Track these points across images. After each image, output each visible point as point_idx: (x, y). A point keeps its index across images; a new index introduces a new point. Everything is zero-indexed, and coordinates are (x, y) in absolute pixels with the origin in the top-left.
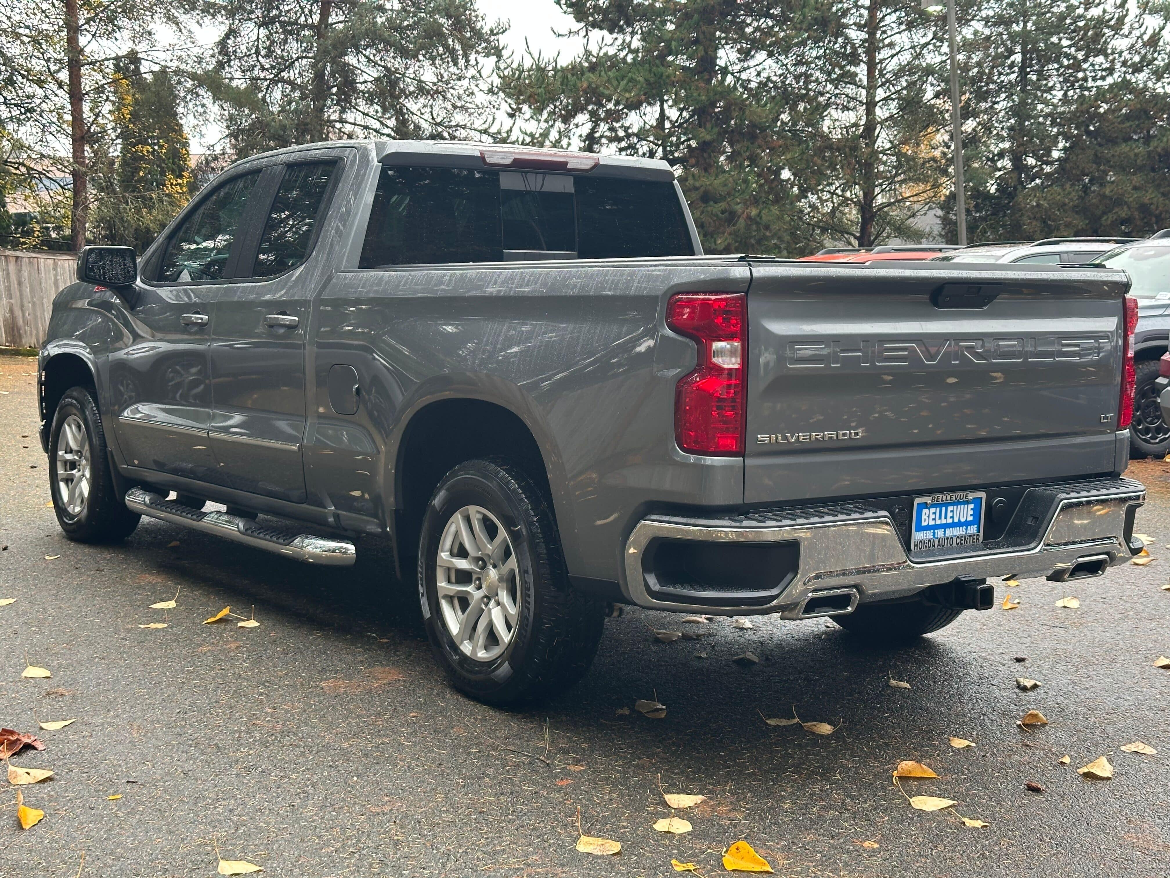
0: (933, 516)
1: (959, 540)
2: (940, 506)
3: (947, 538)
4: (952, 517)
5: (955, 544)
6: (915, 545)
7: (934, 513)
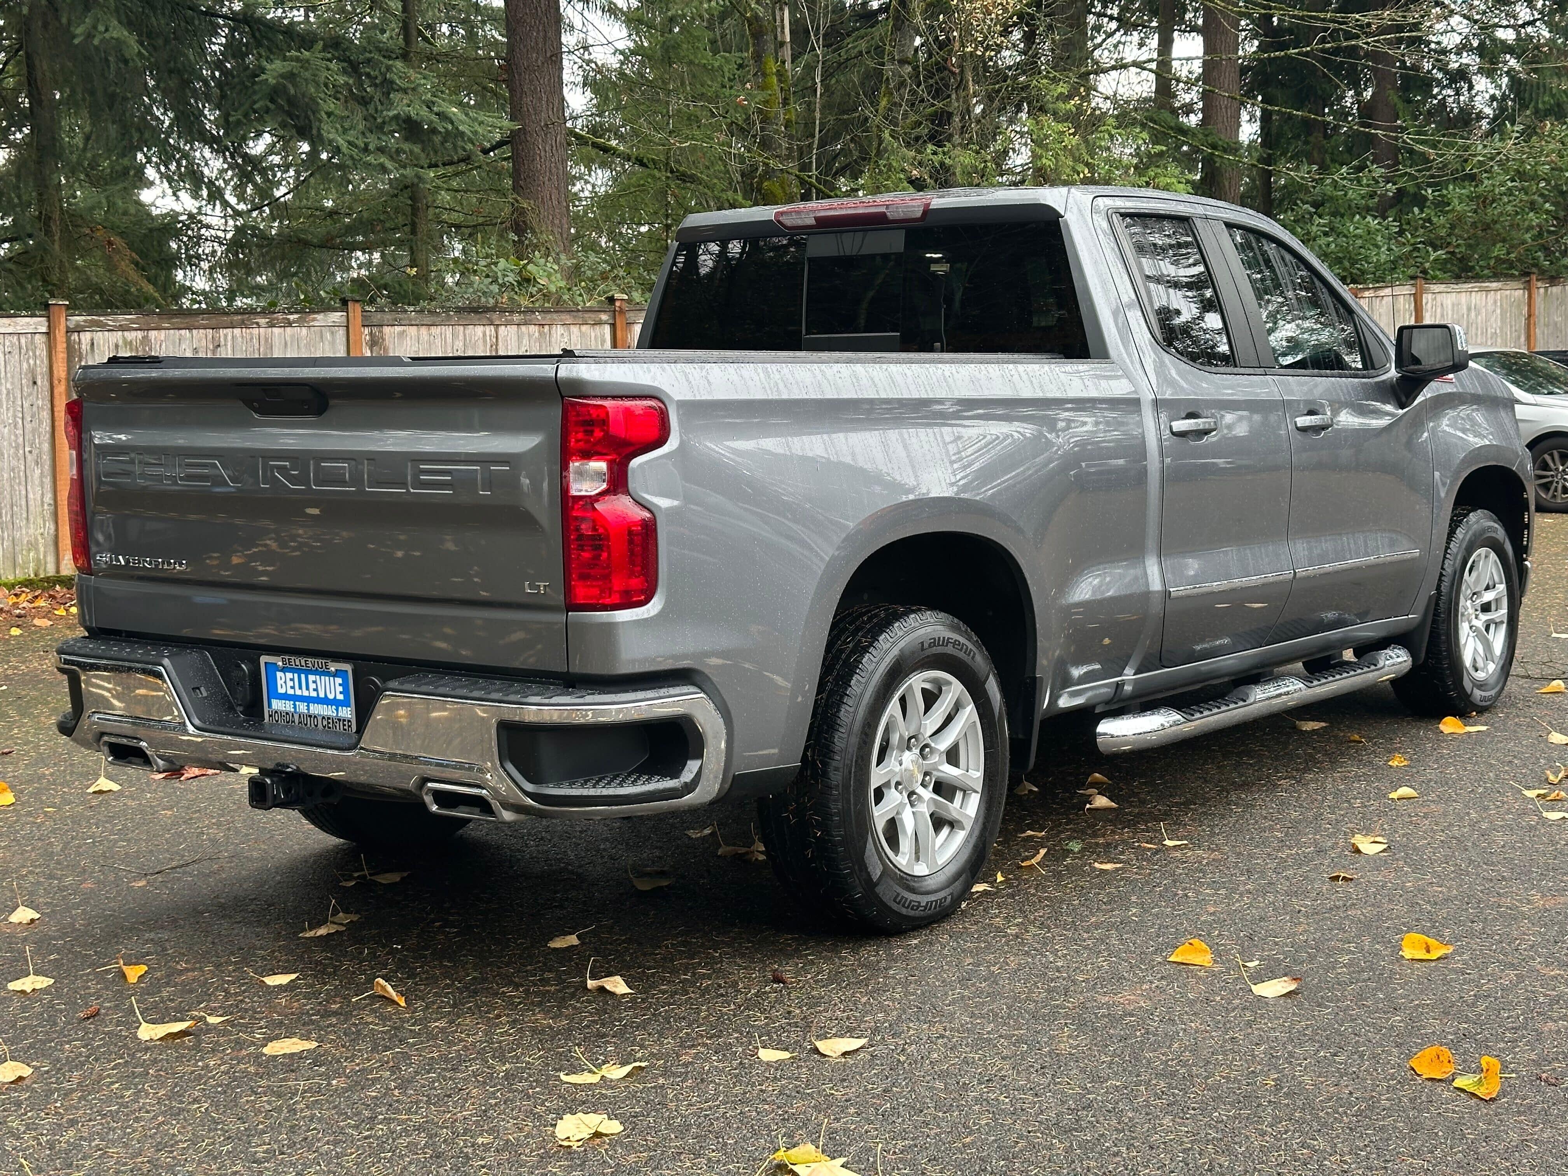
0: (291, 684)
1: (325, 723)
2: (299, 671)
3: (310, 716)
4: (316, 690)
5: (320, 726)
6: (270, 716)
7: (292, 680)
